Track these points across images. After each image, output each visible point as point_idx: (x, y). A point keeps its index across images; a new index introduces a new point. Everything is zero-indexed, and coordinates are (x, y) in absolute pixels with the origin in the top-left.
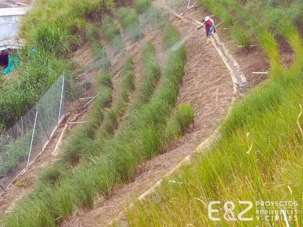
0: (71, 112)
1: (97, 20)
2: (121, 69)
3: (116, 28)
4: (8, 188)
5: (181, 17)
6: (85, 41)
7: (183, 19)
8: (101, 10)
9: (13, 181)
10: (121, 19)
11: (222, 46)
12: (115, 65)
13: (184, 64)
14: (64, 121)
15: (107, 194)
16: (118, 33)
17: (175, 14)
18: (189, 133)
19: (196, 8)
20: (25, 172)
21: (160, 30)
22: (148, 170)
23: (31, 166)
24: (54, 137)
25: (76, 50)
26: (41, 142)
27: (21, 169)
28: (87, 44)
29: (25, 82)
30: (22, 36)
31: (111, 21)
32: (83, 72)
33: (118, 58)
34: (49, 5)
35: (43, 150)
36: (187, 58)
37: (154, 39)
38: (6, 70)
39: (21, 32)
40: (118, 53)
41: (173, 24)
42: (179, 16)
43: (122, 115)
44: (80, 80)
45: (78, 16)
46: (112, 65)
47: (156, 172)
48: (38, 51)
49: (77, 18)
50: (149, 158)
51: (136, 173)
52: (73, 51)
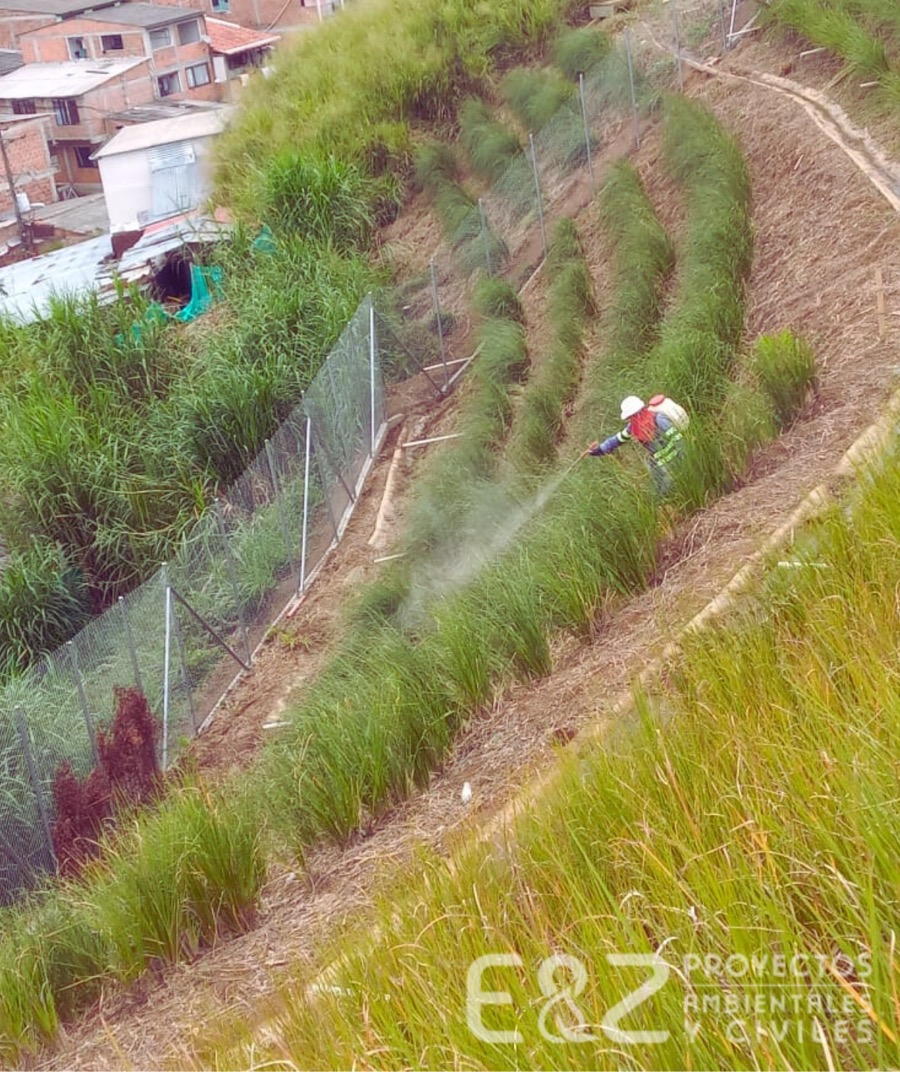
0: (405, 411)
1: (442, 119)
2: (540, 259)
3: (509, 134)
4: (254, 660)
5: (713, 71)
6: (415, 189)
7: (721, 74)
8: (453, 85)
9: (265, 637)
10: (521, 103)
11: (861, 140)
12: (520, 250)
13: (749, 213)
14: (390, 440)
15: (585, 629)
16: (514, 148)
17: (691, 62)
18: (806, 419)
19: (756, 35)
20: (296, 605)
21: (649, 122)
22: (697, 545)
23: (313, 584)
24: (367, 493)
25: (391, 221)
26: (330, 513)
27: (285, 598)
28: (422, 197)
29: (256, 338)
30: (223, 199)
31: (487, 117)
32: (422, 286)
33: (529, 227)
34: (291, 94)
35: (340, 534)
36: (754, 194)
37: (634, 151)
38: (187, 310)
39: (217, 189)
40: (527, 212)
41: (690, 94)
42: (705, 67)
43: (569, 399)
44: (416, 312)
45: (384, 115)
46: (512, 251)
47: (727, 546)
48: (279, 236)
49: (381, 120)
50: (693, 510)
51: (660, 558)
52: (383, 225)
